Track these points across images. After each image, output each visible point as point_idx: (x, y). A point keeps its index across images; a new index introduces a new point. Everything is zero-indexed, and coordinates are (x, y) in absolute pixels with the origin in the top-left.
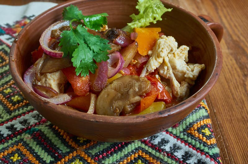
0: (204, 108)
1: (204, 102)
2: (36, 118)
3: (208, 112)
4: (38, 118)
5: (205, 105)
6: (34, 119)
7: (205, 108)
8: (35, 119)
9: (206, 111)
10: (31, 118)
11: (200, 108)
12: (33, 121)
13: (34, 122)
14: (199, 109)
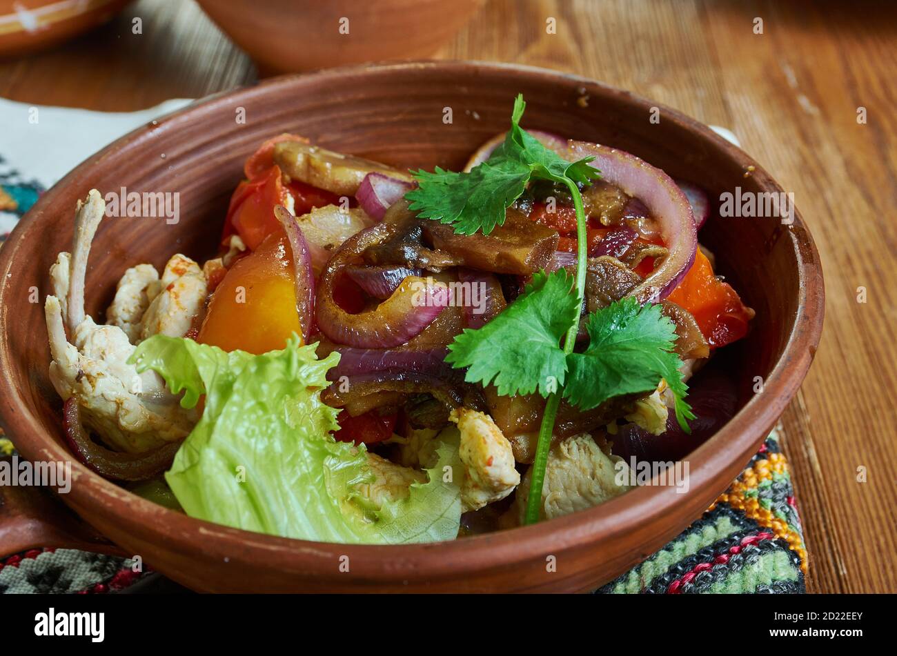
0: (784, 545)
1: (789, 522)
2: (97, 564)
3: (800, 564)
4: (105, 565)
5: (793, 534)
6: (89, 565)
7: (792, 548)
8: (93, 570)
9: (792, 560)
10: (79, 561)
11: (766, 547)
12: (83, 577)
13: (84, 581)
14: (758, 550)
